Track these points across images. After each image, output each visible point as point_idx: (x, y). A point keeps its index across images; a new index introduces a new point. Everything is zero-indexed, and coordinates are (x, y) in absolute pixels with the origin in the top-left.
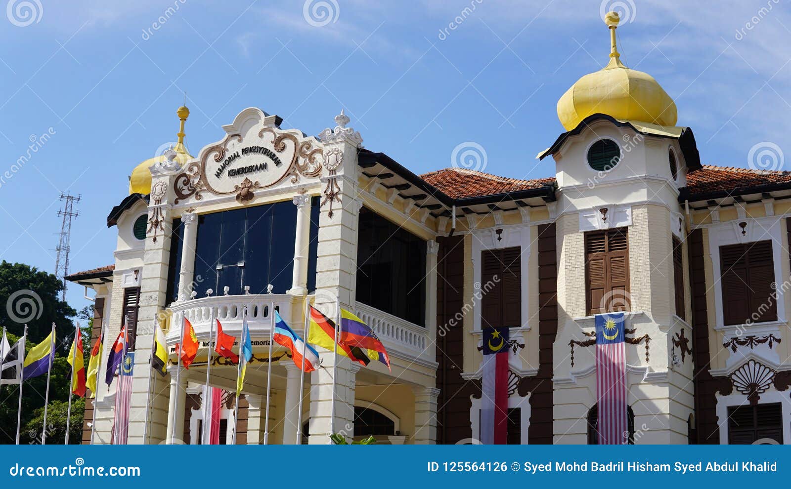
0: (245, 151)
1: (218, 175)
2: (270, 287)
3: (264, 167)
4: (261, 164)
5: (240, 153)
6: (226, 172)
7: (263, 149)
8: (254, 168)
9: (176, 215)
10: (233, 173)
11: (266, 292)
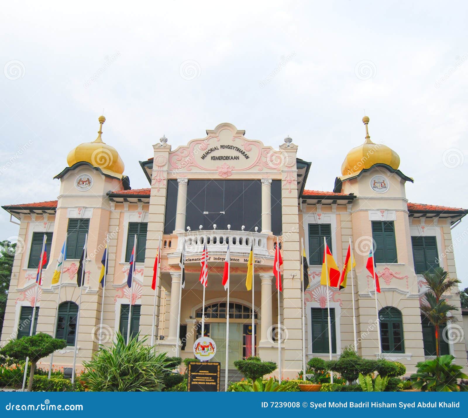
0: (222, 147)
1: (203, 158)
2: (243, 227)
3: (237, 158)
4: (235, 156)
5: (219, 147)
6: (209, 156)
7: (235, 148)
8: (230, 158)
9: (173, 177)
10: (213, 158)
11: (241, 230)
